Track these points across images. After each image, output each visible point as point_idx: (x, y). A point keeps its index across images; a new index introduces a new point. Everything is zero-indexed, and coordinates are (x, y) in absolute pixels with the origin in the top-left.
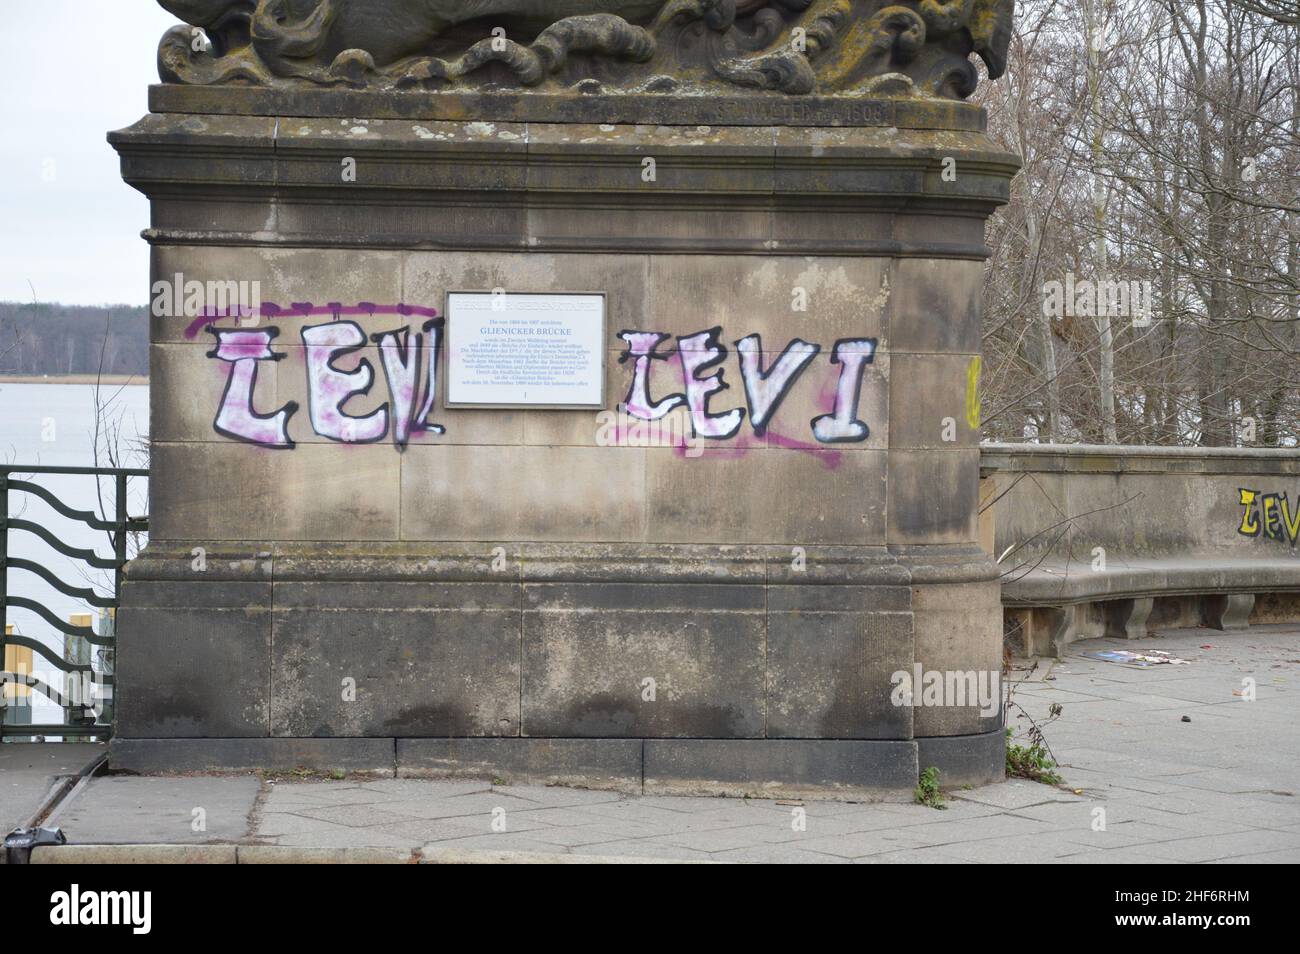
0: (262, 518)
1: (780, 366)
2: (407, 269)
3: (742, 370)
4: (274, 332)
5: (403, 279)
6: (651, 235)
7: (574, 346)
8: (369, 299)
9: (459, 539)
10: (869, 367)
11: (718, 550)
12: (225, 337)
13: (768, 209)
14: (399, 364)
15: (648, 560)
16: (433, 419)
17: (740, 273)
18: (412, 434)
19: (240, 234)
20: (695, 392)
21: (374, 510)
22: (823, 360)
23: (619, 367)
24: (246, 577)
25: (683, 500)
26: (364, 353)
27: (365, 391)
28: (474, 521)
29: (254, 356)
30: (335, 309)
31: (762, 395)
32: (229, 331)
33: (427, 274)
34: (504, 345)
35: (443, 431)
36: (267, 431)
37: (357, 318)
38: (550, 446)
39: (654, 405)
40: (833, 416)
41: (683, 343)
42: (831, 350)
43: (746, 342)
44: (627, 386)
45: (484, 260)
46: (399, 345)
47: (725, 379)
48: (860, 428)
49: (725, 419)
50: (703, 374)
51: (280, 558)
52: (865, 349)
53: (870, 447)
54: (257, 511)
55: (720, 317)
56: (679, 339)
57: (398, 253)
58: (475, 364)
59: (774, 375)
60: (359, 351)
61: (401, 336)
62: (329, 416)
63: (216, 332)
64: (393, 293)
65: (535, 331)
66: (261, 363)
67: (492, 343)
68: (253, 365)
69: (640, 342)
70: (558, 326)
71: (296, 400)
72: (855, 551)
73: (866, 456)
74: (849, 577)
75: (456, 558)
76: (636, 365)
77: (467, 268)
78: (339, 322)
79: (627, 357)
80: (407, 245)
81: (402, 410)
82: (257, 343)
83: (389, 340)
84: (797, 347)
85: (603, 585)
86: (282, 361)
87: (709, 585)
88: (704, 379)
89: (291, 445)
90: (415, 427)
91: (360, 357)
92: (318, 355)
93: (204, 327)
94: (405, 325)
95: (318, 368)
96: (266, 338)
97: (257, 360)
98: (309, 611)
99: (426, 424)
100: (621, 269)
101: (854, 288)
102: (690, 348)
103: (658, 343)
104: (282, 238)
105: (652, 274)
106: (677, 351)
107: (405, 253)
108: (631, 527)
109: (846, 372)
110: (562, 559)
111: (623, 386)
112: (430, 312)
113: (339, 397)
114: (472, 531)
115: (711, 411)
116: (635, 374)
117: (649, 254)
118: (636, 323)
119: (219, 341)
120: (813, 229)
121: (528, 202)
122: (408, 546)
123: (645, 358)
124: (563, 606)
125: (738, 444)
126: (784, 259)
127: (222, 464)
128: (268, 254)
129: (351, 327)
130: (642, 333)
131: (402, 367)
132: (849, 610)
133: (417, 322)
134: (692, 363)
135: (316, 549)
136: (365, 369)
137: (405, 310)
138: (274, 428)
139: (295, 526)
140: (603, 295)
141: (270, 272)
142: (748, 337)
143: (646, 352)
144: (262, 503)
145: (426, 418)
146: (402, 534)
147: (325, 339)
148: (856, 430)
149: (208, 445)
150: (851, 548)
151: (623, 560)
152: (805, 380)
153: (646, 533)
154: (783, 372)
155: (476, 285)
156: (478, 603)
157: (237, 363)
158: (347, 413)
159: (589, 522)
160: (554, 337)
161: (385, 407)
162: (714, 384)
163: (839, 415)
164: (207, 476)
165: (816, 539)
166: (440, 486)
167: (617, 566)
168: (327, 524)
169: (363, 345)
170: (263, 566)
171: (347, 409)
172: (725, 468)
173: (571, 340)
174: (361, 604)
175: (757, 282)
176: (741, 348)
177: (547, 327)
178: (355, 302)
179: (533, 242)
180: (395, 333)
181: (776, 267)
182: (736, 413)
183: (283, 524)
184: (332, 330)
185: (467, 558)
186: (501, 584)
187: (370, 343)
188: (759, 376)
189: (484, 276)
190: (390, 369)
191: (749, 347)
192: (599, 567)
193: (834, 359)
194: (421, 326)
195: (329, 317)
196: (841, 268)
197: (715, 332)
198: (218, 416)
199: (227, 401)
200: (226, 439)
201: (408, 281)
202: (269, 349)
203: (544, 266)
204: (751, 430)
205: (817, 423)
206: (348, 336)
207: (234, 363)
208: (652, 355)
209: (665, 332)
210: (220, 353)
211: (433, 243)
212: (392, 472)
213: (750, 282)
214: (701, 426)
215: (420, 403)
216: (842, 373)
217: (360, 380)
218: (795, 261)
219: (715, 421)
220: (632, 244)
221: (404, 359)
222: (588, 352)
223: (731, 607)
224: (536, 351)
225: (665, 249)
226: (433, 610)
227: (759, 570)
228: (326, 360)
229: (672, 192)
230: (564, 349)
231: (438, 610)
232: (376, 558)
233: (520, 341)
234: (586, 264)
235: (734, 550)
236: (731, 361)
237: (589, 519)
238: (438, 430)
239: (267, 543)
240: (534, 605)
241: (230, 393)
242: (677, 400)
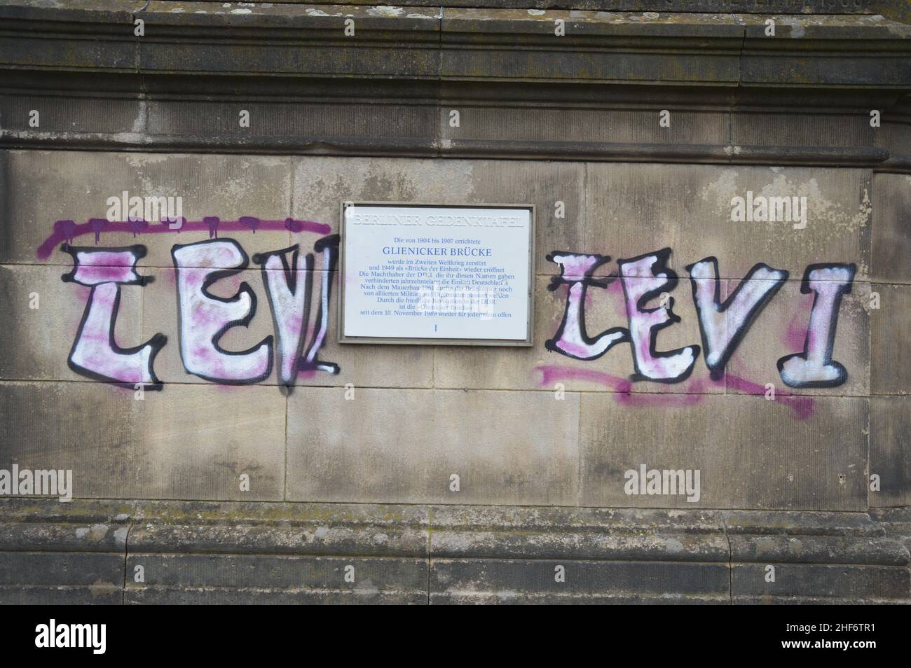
0: (122, 472)
1: (741, 296)
2: (297, 178)
3: (695, 300)
4: (140, 251)
5: (292, 188)
6: (586, 139)
7: (494, 269)
8: (252, 213)
9: (355, 500)
10: (848, 298)
11: (666, 516)
12: (82, 257)
13: (728, 109)
14: (285, 290)
15: (583, 530)
16: (325, 357)
17: (693, 185)
18: (300, 373)
19: (100, 135)
20: (640, 326)
21: (254, 465)
22: (792, 289)
23: (549, 296)
24: (92, 547)
25: (624, 456)
26: (245, 276)
27: (245, 322)
28: (374, 479)
29: (117, 280)
30: (212, 224)
31: (721, 329)
32: (88, 250)
33: (320, 183)
34: (410, 268)
35: (337, 370)
36: (130, 368)
37: (237, 235)
38: (466, 390)
39: (590, 341)
40: (804, 355)
41: (626, 267)
42: (801, 277)
43: (700, 266)
44: (558, 318)
45: (389, 168)
46: (286, 268)
47: (676, 311)
48: (836, 370)
49: (675, 359)
50: (649, 305)
51: (139, 522)
52: (842, 276)
53: (849, 393)
54: (117, 463)
55: (669, 237)
56: (621, 262)
57: (288, 158)
58: (375, 291)
59: (733, 306)
60: (239, 275)
61: (289, 256)
62: (202, 352)
63: (73, 251)
64: (280, 206)
65: (448, 252)
66: (123, 287)
67: (396, 265)
68: (115, 290)
69: (573, 265)
70: (472, 246)
71: (165, 332)
72: (831, 519)
73: (844, 403)
74: (832, 555)
75: (350, 525)
76: (569, 294)
77: (368, 176)
78: (217, 240)
79: (558, 283)
80: (296, 149)
81: (289, 345)
82: (121, 264)
83: (274, 261)
84: (761, 274)
85: (528, 562)
86: (149, 285)
87: (661, 563)
88: (651, 311)
89: (157, 385)
90: (304, 365)
91: (240, 281)
92: (191, 279)
93: (59, 246)
94: (294, 244)
95: (191, 294)
96: (131, 258)
97: (119, 284)
98: (168, 591)
99: (317, 363)
100: (552, 178)
101: (829, 204)
102: (633, 273)
103: (595, 267)
104: (149, 140)
105: (589, 186)
106: (617, 278)
107: (295, 158)
108: (562, 488)
109: (819, 302)
110: (478, 528)
111: (554, 318)
112: (323, 228)
113: (214, 329)
114: (370, 491)
115: (659, 349)
116: (568, 304)
117: (585, 161)
118: (569, 243)
119: (77, 261)
120: (779, 136)
121: (441, 99)
122: (294, 508)
123: (579, 285)
124: (480, 587)
125: (691, 388)
126: (746, 169)
127: (77, 408)
128: (136, 159)
129: (231, 246)
130: (576, 255)
131: (289, 293)
132: (832, 596)
133: (308, 240)
134: (635, 292)
135: (185, 511)
136: (245, 296)
137: (293, 226)
138: (138, 364)
139: (161, 483)
140: (530, 209)
141: (138, 182)
142: (702, 261)
143: (581, 278)
144: (123, 455)
145: (316, 354)
146: (288, 494)
147: (201, 259)
148: (831, 373)
149: (61, 385)
150: (826, 515)
151: (553, 529)
152: (772, 313)
153: (580, 494)
154: (744, 303)
155: (375, 197)
156: (375, 583)
157: (97, 288)
158: (224, 348)
159: (512, 481)
160: (470, 258)
161: (269, 341)
162: (662, 316)
163: (811, 354)
164: (59, 422)
165: (782, 504)
166: (333, 437)
167: (547, 538)
168: (199, 481)
169: (244, 267)
170: (116, 534)
171: (223, 343)
172: (675, 417)
173: (490, 262)
174: (233, 582)
175: (713, 195)
176: (694, 274)
177: (462, 246)
178: (235, 217)
179: (447, 144)
180: (281, 254)
181: (736, 179)
182: (688, 352)
183: (146, 479)
184: (208, 250)
185: (363, 525)
186: (404, 560)
187: (252, 265)
188: (716, 307)
189: (388, 186)
190: (275, 295)
191: (703, 273)
192: (524, 539)
193: (805, 288)
194: (312, 245)
195: (205, 235)
196: (813, 181)
197: (664, 255)
198: (73, 350)
199: (85, 332)
200: (82, 378)
201: (299, 192)
202: (134, 271)
203: (459, 175)
204: (707, 372)
205: (785, 365)
206: (225, 256)
207: (93, 287)
208: (588, 281)
209: (605, 254)
210: (77, 277)
211: (327, 145)
212: (277, 418)
213: (704, 195)
214: (646, 368)
215: (309, 337)
216: (814, 305)
217: (241, 308)
218: (759, 171)
219: (663, 360)
220: (565, 148)
221: (292, 285)
222: (513, 277)
223: (687, 590)
224: (449, 275)
225: (612, 155)
226: (319, 591)
227: (720, 543)
228: (201, 285)
229: (616, 82)
230: (483, 273)
231: (326, 592)
232: (254, 524)
233: (429, 263)
234: (508, 172)
235: (686, 517)
236: (684, 288)
237: (511, 477)
238: (331, 369)
239: (127, 502)
240: (444, 587)
241: (88, 324)
242: (618, 335)
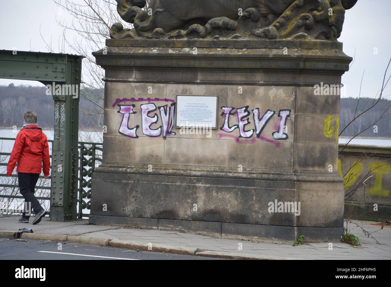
0: (129, 157)
1: (264, 117)
2: (167, 89)
3: (254, 118)
4: (134, 106)
5: (166, 91)
6: (230, 79)
7: (209, 111)
8: (157, 97)
9: (179, 164)
10: (289, 118)
11: (246, 170)
12: (122, 107)
13: (261, 72)
14: (164, 115)
15: (226, 172)
16: (173, 131)
17: (254, 90)
18: (167, 135)
19: (125, 79)
20: (241, 124)
21: (157, 156)
22: (276, 116)
23: (221, 117)
24: (123, 173)
25: (237, 155)
26: (156, 112)
27: (156, 122)
28: (182, 159)
29: (129, 112)
30: (149, 99)
31: (259, 125)
32: (123, 105)
33: (172, 90)
34: (191, 110)
35: (175, 134)
36: (131, 133)
37: (154, 102)
38: (203, 139)
39: (230, 128)
40: (278, 132)
41: (238, 110)
42: (278, 113)
43: (255, 110)
44: (223, 122)
45: (187, 86)
46: (165, 110)
47: (249, 121)
48: (285, 136)
49: (249, 132)
50: (243, 119)
51: (133, 168)
52: (288, 113)
53: (288, 141)
54: (128, 155)
55: (248, 103)
56: (237, 109)
57: (165, 84)
58: (183, 116)
59: (262, 120)
60: (155, 111)
61: (165, 107)
62: (147, 129)
63: (120, 106)
64: (164, 95)
65: (199, 106)
66: (131, 114)
67: (188, 110)
68: (128, 115)
69: (227, 110)
70: (205, 105)
71: (139, 125)
72: (283, 171)
73: (287, 144)
74: (279, 179)
75: (177, 169)
76: (225, 116)
77: (182, 89)
78: (150, 103)
79: (223, 114)
80: (167, 82)
81: (165, 128)
82: (130, 109)
83: (162, 108)
84: (269, 112)
85: (213, 178)
86: (136, 114)
87: (241, 179)
88: (244, 121)
89: (137, 137)
90: (168, 133)
91: (155, 113)
92: (145, 112)
93: (117, 104)
94: (166, 104)
95: (144, 116)
96: (132, 107)
97: (129, 113)
98: (138, 183)
99: (171, 132)
100: (222, 89)
101: (285, 95)
102: (240, 112)
103: (231, 110)
104: (135, 80)
105: (230, 91)
106: (236, 113)
107: (167, 84)
108: (223, 162)
109: (282, 119)
110: (204, 171)
111: (222, 122)
112: (173, 101)
113: (149, 124)
114: (182, 162)
115: (245, 130)
116: (225, 119)
117: (230, 85)
118: (226, 104)
119: (120, 108)
120: (274, 78)
121: (198, 70)
122: (165, 166)
123: (228, 114)
124: (202, 184)
125: (252, 139)
126: (266, 87)
127: (120, 142)
128: (133, 84)
129: (153, 105)
130: (227, 107)
131: (165, 116)
132: (278, 188)
133: (169, 103)
134: (240, 116)
135: (142, 166)
136: (156, 116)
137: (166, 100)
138: (133, 132)
139: (137, 159)
140: (217, 96)
141: (134, 90)
142: (256, 109)
143: (228, 113)
144: (130, 153)
145: (171, 130)
146: (164, 162)
147: (147, 108)
148: (284, 136)
149: (117, 136)
150: (282, 171)
151: (220, 172)
152: (271, 121)
153: (227, 164)
154: (265, 119)
155: (184, 93)
156: (180, 182)
157: (125, 114)
158: (151, 128)
159: (212, 161)
160: (204, 108)
161: (161, 127)
162: (246, 122)
163: (280, 132)
164: (116, 145)
165: (273, 167)
166: (174, 149)
167: (217, 173)
168: (146, 159)
169: (156, 110)
170: (127, 170)
171: (151, 127)
172: (249, 146)
173: (208, 109)
174: (151, 181)
175: (258, 93)
176: (254, 112)
177: (202, 105)
178: (154, 98)
179: (198, 81)
180: (164, 107)
181: (264, 89)
182: (252, 131)
183: (134, 159)
184: (148, 106)
185: (179, 170)
186: (187, 177)
187: (157, 109)
188: (258, 120)
189: (187, 91)
190: (162, 116)
191: (256, 112)
192: (212, 173)
193: (279, 116)
194: (170, 105)
195: (147, 102)
196: (281, 89)
197: (247, 107)
198: (120, 128)
199: (122, 124)
200: (121, 135)
201: (167, 92)
202: (132, 110)
203: (202, 88)
204: (256, 136)
205: (274, 134)
206: (152, 107)
207: (124, 114)
208: (230, 114)
209: (233, 107)
210: (121, 112)
211: (173, 81)
212: (162, 145)
213: (256, 93)
214: (242, 134)
215: (169, 126)
216: (281, 120)
217: (155, 120)
218: (269, 87)
219: (246, 132)
220: (225, 82)
221: (166, 114)
222: (213, 112)
223: (247, 186)
224: (199, 112)
225: (233, 83)
226: (169, 184)
227: (255, 176)
228: (146, 114)
229: (233, 67)
230: (206, 112)
231: (170, 184)
232: (156, 169)
233: (195, 109)
234: (213, 87)
235: (250, 170)
236: (251, 115)
237: (212, 160)
238: (174, 134)
239: (130, 164)
240: (195, 183)
241: (123, 123)
242: (236, 126)
